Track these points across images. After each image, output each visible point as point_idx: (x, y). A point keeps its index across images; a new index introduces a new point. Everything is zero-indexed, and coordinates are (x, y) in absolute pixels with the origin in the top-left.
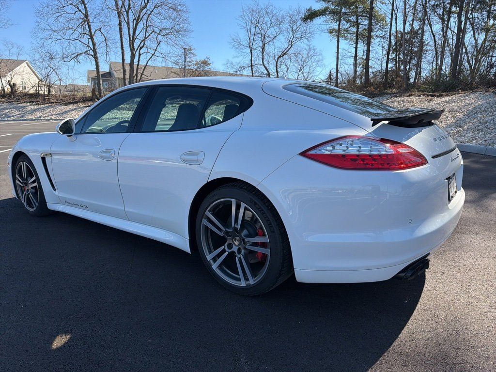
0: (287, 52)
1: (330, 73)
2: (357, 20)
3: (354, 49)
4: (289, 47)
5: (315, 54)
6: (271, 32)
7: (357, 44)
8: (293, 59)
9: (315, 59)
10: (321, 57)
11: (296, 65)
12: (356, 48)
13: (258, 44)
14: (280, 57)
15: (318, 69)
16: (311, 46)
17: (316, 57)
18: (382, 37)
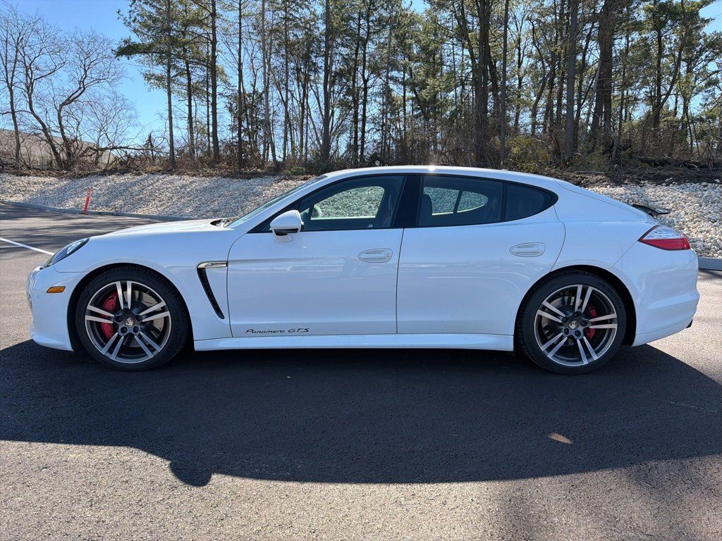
0: (76, 98)
1: (150, 137)
2: (188, 67)
3: (187, 108)
4: (80, 92)
5: (125, 106)
6: (44, 61)
7: (190, 101)
8: (88, 109)
9: (124, 115)
10: (133, 113)
11: (92, 119)
12: (190, 106)
13: (20, 76)
14: (64, 104)
15: (130, 129)
16: (118, 94)
17: (124, 111)
18: (227, 96)
